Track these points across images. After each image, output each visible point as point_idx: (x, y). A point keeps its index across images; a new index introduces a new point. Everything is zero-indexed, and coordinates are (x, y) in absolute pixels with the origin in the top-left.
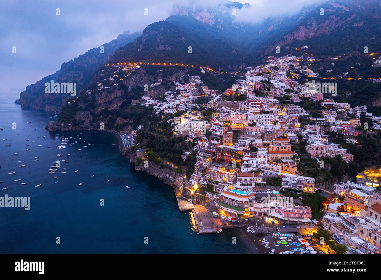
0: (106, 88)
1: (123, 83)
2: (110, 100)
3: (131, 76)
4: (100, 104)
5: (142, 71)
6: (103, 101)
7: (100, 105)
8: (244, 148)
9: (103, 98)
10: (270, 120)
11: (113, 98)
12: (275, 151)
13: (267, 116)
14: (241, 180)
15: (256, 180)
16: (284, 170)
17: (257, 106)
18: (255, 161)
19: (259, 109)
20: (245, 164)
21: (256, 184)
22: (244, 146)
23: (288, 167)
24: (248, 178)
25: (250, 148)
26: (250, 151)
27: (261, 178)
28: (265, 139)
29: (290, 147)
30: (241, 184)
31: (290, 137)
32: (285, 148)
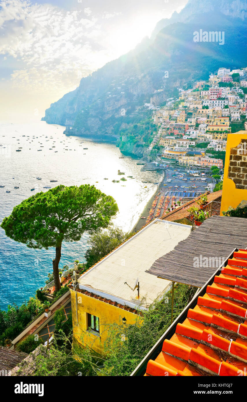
0: (113, 96)
2: (117, 107)
3: (137, 83)
4: (108, 112)
5: (147, 78)
6: (111, 108)
8: (191, 124)
9: (111, 106)
10: (223, 105)
11: (119, 106)
12: (212, 126)
13: (220, 101)
14: (179, 143)
15: (191, 143)
16: (215, 138)
17: (215, 93)
18: (195, 132)
19: (216, 96)
20: (187, 134)
21: (189, 146)
22: (191, 123)
23: (218, 135)
24: (185, 142)
25: (195, 124)
26: (195, 126)
27: (194, 143)
28: (210, 118)
29: (228, 123)
30: (179, 146)
31: (233, 116)
32: (224, 124)
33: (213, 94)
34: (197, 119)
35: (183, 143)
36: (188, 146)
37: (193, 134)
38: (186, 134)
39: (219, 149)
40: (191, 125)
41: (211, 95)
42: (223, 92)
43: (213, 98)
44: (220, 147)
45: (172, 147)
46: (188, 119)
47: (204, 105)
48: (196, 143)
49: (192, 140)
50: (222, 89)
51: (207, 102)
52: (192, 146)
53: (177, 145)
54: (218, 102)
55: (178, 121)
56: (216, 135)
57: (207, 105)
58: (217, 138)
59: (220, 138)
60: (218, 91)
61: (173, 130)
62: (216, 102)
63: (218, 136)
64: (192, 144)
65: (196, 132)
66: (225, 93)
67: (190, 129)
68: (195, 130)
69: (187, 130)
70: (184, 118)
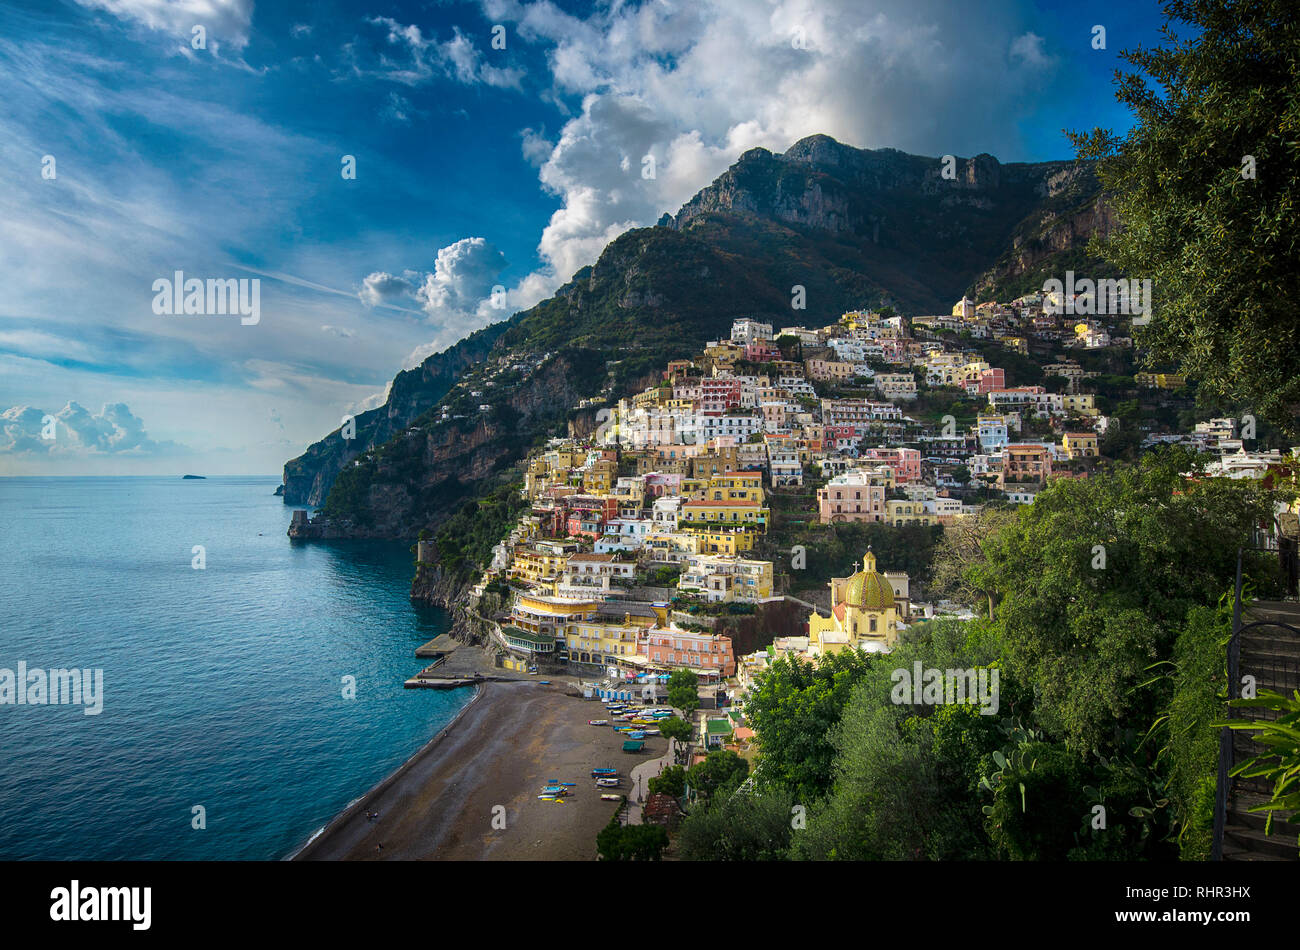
0: (456, 417)
1: (508, 403)
2: (467, 450)
3: (530, 381)
4: (437, 463)
5: (561, 367)
6: (445, 454)
7: (436, 468)
8: (626, 497)
9: (448, 446)
10: (745, 431)
11: (473, 446)
12: (703, 502)
13: (735, 420)
14: (575, 569)
15: (617, 570)
16: (710, 547)
17: (719, 395)
18: (638, 525)
19: (724, 402)
20: (609, 536)
21: (613, 582)
22: (628, 493)
23: (718, 539)
24: (596, 566)
25: (640, 497)
26: (641, 505)
27: (631, 567)
28: (695, 474)
29: (759, 492)
30: (574, 582)
31: (779, 470)
32: (743, 495)
33: (711, 395)
34: (649, 479)
35: (589, 569)
36: (606, 581)
37: (632, 535)
38: (605, 533)
39: (716, 593)
40: (629, 502)
41: (707, 398)
42: (746, 390)
43: (711, 410)
44: (723, 585)
45: (550, 587)
46: (619, 479)
47: (681, 432)
48: (638, 568)
49: (626, 556)
50: (744, 383)
52: (625, 583)
53: (567, 578)
54: (726, 420)
55: (586, 485)
56: (711, 538)
58: (715, 548)
59: (727, 547)
60: (728, 386)
61: (565, 521)
62: (721, 421)
63: (718, 543)
64: (624, 575)
65: (644, 528)
66: (753, 395)
67: (625, 516)
68: (641, 518)
69: (610, 519)
70: (607, 475)
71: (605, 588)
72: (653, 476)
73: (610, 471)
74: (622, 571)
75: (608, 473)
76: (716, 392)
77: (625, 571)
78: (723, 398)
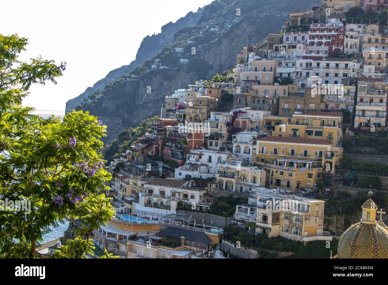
0: (161, 67)
10: (341, 75)
13: (333, 63)
14: (151, 191)
15: (186, 196)
16: (274, 181)
17: (324, 40)
18: (215, 157)
19: (327, 48)
20: (190, 164)
22: (216, 126)
23: (282, 173)
24: (168, 190)
25: (225, 131)
26: (225, 138)
27: (197, 194)
28: (281, 112)
29: (336, 132)
30: (148, 204)
31: (364, 111)
32: (319, 134)
33: (316, 40)
34: (236, 113)
35: (163, 193)
36: (174, 204)
37: (208, 164)
38: (187, 162)
41: (312, 44)
42: (352, 37)
43: (313, 54)
45: (130, 206)
46: (213, 114)
47: (281, 74)
48: (204, 195)
50: (351, 30)
51: (290, 65)
53: (143, 199)
54: (324, 64)
57: (289, 74)
58: (277, 183)
59: (288, 182)
60: (333, 33)
61: (163, 148)
62: (318, 64)
63: (281, 177)
64: (191, 201)
65: (219, 160)
66: (357, 41)
67: (211, 147)
68: (222, 150)
69: (195, 148)
70: (204, 110)
71: (173, 211)
72: (240, 112)
73: (208, 106)
74: (189, 197)
75: (206, 107)
76: (321, 37)
77: (193, 197)
78: (327, 44)
